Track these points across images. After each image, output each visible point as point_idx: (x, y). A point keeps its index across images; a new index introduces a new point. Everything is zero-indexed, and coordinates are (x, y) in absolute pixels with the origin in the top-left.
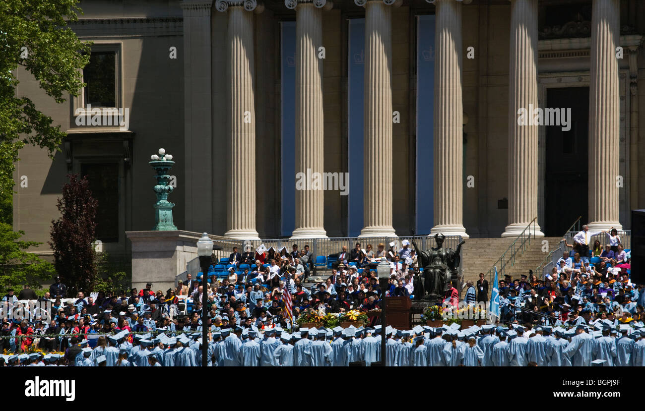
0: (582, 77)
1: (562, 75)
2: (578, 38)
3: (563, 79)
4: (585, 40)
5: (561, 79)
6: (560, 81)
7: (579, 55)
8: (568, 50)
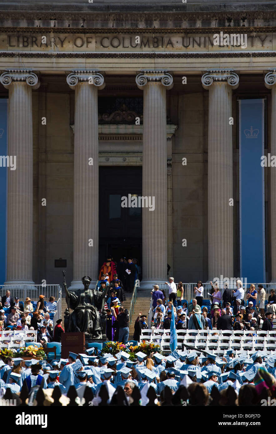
0: (127, 158)
1: (110, 155)
2: (124, 125)
3: (111, 159)
4: (130, 126)
5: (109, 159)
6: (108, 160)
7: (123, 139)
8: (115, 134)
